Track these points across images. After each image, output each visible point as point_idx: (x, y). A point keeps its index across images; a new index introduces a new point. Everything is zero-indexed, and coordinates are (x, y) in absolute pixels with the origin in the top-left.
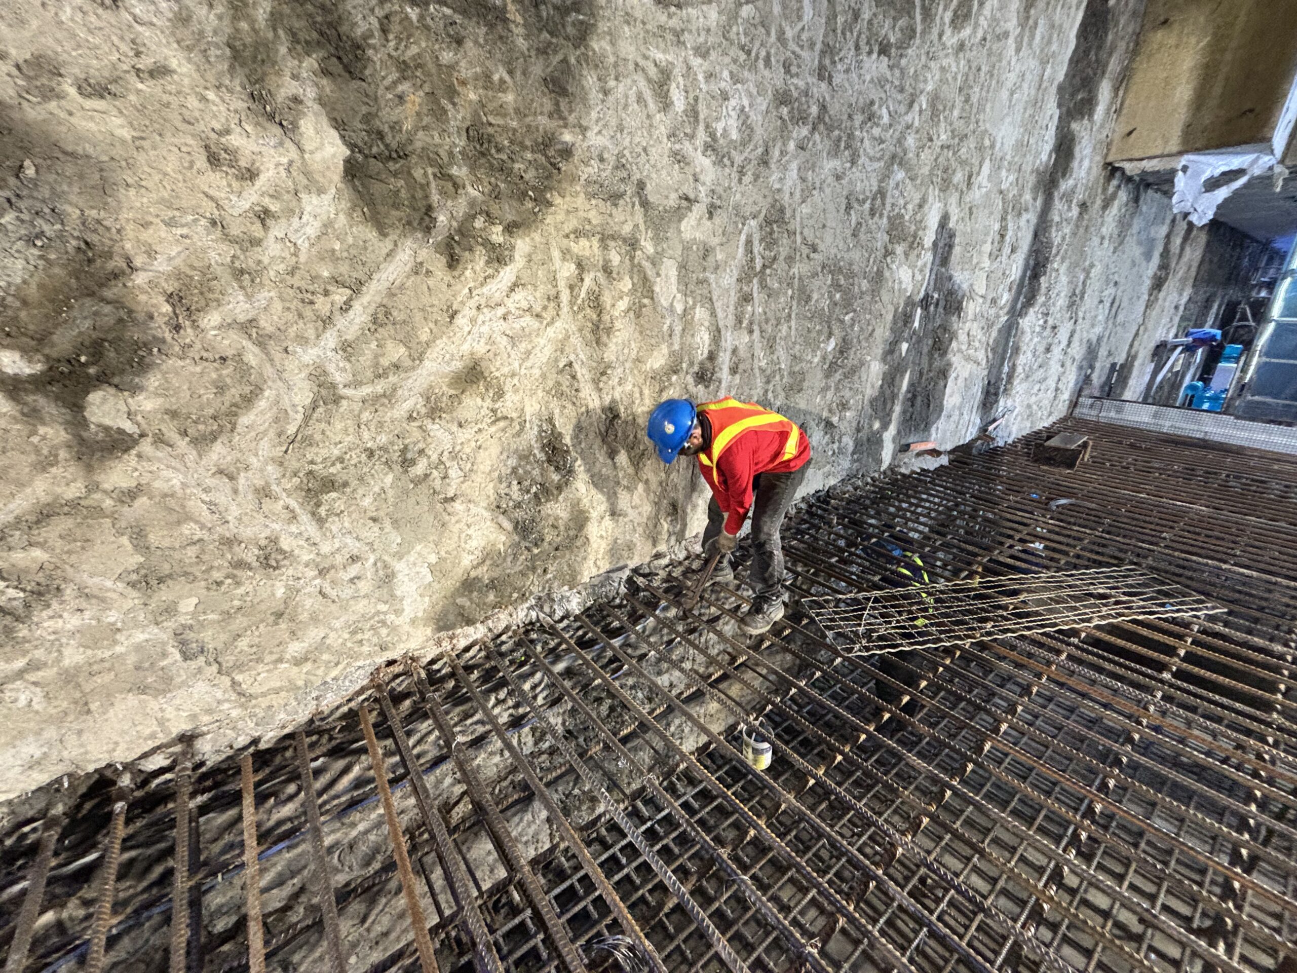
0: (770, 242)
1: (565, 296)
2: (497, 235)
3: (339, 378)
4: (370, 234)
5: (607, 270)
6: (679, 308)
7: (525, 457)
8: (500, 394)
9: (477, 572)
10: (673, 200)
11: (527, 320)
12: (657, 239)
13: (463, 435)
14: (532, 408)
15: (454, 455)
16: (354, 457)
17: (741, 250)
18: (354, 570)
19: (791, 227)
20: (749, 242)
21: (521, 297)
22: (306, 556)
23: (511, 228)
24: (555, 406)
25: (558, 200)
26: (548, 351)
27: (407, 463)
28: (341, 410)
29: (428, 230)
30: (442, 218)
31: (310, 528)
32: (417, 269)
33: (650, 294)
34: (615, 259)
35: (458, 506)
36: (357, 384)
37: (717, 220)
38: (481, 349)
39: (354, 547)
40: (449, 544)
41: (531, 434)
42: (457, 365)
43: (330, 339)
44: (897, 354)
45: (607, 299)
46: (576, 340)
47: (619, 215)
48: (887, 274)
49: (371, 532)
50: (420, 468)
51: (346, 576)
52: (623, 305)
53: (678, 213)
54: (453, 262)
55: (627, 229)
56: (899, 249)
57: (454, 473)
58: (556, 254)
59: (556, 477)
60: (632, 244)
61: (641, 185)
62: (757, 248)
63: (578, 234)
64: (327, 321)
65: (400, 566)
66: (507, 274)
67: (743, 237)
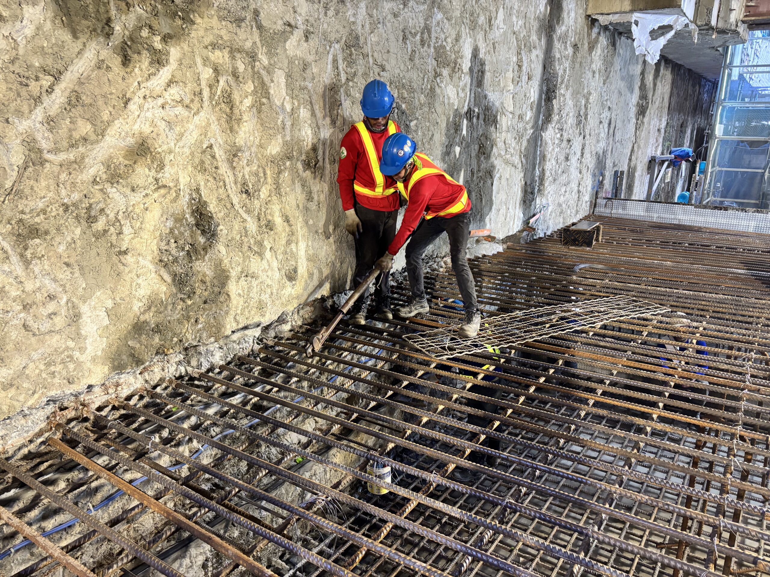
0: (350, 61)
1: (206, 93)
2: (157, 43)
3: (44, 145)
4: (67, 36)
5: (235, 75)
6: (288, 107)
7: (179, 219)
8: (161, 167)
9: (147, 317)
10: (279, 26)
11: (179, 110)
12: (270, 54)
13: (136, 198)
14: (184, 180)
15: (128, 215)
16: (55, 210)
17: (330, 66)
18: (51, 307)
19: (365, 51)
20: (335, 61)
21: (174, 92)
22: (14, 293)
23: (166, 39)
24: (201, 179)
25: (198, 20)
26: (195, 135)
27: (91, 219)
28: (45, 171)
29: (108, 36)
30: (118, 28)
31: (19, 269)
32: (100, 65)
33: (267, 96)
34: (241, 67)
35: (129, 259)
36: (56, 150)
37: (311, 42)
38: (147, 129)
39: (51, 287)
40: (123, 290)
41: (184, 200)
42: (131, 141)
43: (39, 114)
44: (452, 156)
45: (236, 96)
46: (215, 127)
47: (242, 34)
48: (438, 90)
49: (63, 275)
50: (100, 225)
51: (44, 312)
52: (248, 102)
53: (284, 36)
54: (126, 61)
55: (248, 45)
56: (445, 72)
57: (127, 230)
58: (199, 60)
59: (202, 240)
60: (253, 57)
61: (256, 13)
62: (342, 65)
63: (214, 46)
64: (38, 100)
65: (84, 309)
66: (165, 73)
67: (330, 57)
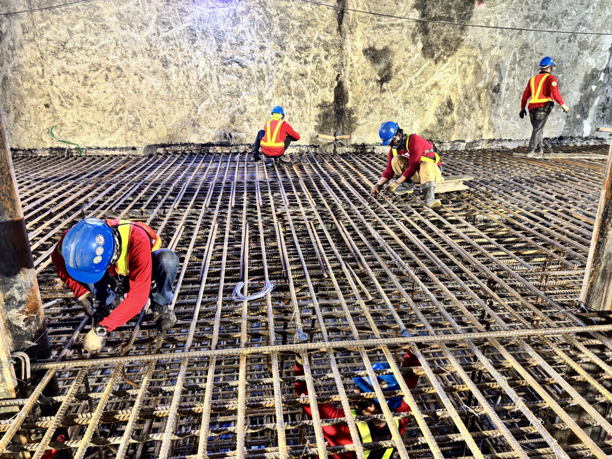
0: (522, 53)
1: (458, 69)
2: (445, 58)
3: (414, 83)
4: (423, 59)
5: (469, 63)
6: (489, 72)
7: (443, 104)
8: (440, 89)
9: (429, 128)
10: (489, 47)
11: (449, 74)
12: (483, 56)
13: (432, 97)
14: (446, 93)
15: (429, 101)
16: (413, 98)
17: (511, 56)
18: (407, 120)
19: (531, 49)
21: (448, 69)
22: (401, 115)
23: (448, 56)
24: (451, 93)
25: (459, 50)
26: (452, 80)
27: (420, 101)
29: (433, 58)
30: (436, 55)
31: (403, 109)
32: (430, 65)
33: (480, 68)
34: (471, 61)
35: (427, 112)
36: (416, 85)
37: (503, 49)
38: (438, 80)
39: (408, 116)
40: (424, 120)
41: (445, 99)
42: (433, 82)
43: (414, 76)
45: (468, 70)
46: (459, 79)
47: (473, 51)
48: (580, 60)
49: (411, 113)
50: (422, 103)
51: (406, 121)
52: (472, 71)
53: (490, 49)
54: (436, 63)
55: (475, 54)
56: (586, 52)
57: (428, 105)
58: (457, 60)
59: (449, 111)
60: (476, 57)
61: (480, 44)
62: (518, 56)
63: (462, 56)
64: (414, 74)
65: (414, 123)
66: (446, 65)
67: (512, 53)
